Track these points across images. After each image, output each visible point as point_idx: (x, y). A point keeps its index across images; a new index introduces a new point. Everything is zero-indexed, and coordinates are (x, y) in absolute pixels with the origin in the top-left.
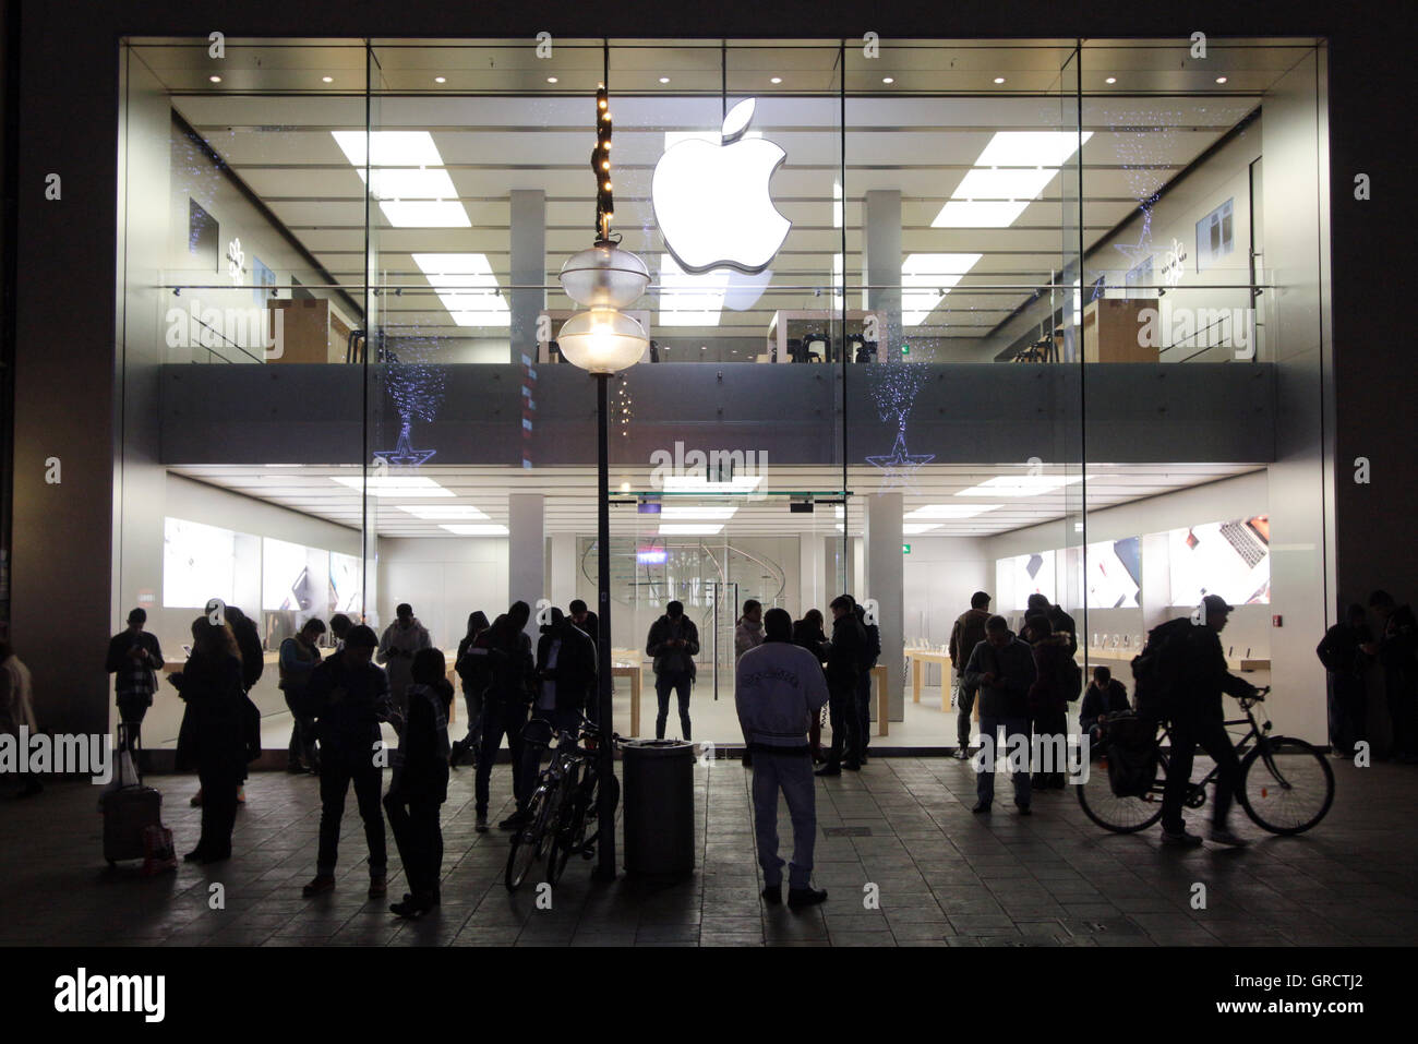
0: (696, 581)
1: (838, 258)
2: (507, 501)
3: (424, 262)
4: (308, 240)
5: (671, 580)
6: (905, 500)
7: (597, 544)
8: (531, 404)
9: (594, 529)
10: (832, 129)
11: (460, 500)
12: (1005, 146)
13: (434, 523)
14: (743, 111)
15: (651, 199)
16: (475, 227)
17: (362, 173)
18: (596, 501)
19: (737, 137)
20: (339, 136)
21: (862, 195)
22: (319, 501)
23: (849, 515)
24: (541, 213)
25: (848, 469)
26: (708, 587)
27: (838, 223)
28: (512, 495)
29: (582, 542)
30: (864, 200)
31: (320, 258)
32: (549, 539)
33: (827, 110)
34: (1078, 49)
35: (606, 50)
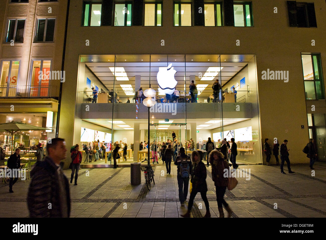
0: (164, 137)
1: (185, 85)
2: (134, 124)
3: (122, 86)
4: (104, 83)
5: (160, 137)
6: (197, 124)
7: (148, 131)
8: (138, 108)
9: (148, 129)
10: (184, 67)
11: (126, 124)
12: (210, 69)
13: (122, 128)
14: (170, 65)
15: (157, 77)
16: (129, 81)
17: (113, 73)
18: (148, 124)
19: (169, 69)
20: (110, 68)
21: (189, 76)
22: (104, 124)
23: (187, 126)
24: (140, 79)
25: (187, 120)
26: (166, 138)
27: (185, 80)
28: (135, 123)
29: (145, 131)
30: (190, 77)
31: (105, 85)
32: (140, 130)
33: (183, 64)
34: (220, 56)
35: (150, 56)
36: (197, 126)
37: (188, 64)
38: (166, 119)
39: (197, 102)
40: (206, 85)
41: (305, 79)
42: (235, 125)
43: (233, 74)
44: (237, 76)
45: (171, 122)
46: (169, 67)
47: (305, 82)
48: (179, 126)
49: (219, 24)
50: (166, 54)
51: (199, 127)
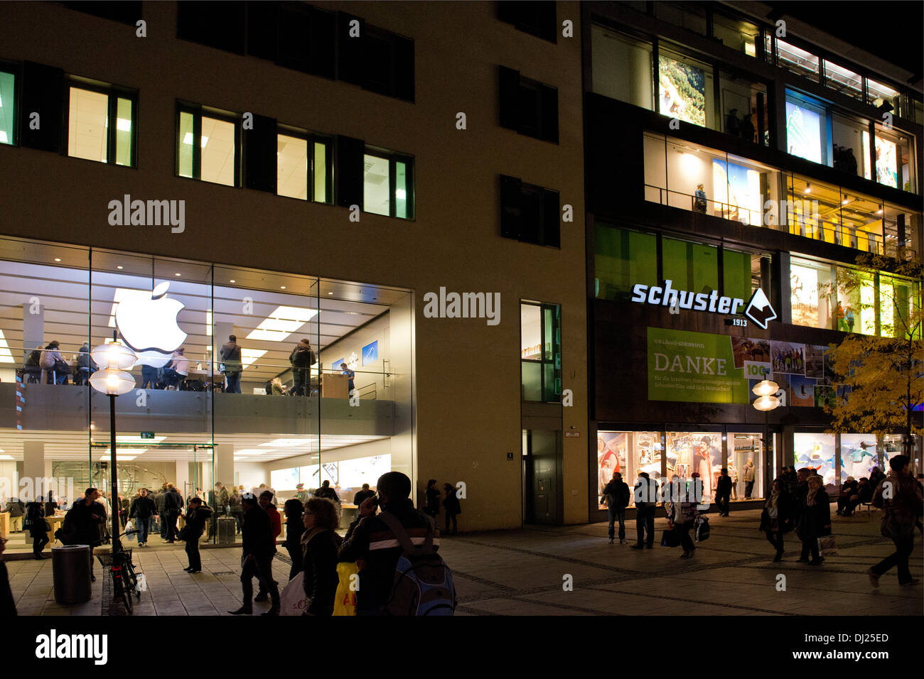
6: (235, 447)
8: (22, 399)
10: (208, 297)
12: (282, 311)
14: (163, 286)
19: (159, 297)
21: (221, 324)
25: (214, 435)
27: (210, 334)
28: (26, 442)
33: (205, 289)
34: (319, 281)
35: (91, 251)
36: (235, 453)
37: (219, 291)
38: (144, 432)
39: (240, 392)
40: (261, 353)
41: (524, 357)
42: (339, 451)
43: (342, 331)
44: (353, 336)
45: (159, 439)
46: (156, 292)
47: (523, 363)
48: (192, 450)
49: (320, 196)
50: (150, 254)
51: (240, 456)
